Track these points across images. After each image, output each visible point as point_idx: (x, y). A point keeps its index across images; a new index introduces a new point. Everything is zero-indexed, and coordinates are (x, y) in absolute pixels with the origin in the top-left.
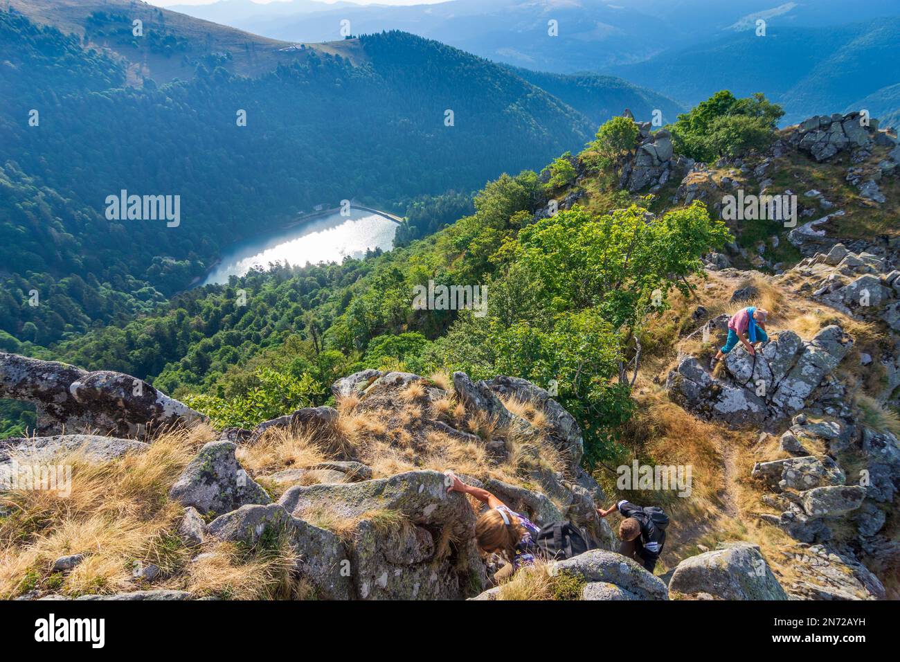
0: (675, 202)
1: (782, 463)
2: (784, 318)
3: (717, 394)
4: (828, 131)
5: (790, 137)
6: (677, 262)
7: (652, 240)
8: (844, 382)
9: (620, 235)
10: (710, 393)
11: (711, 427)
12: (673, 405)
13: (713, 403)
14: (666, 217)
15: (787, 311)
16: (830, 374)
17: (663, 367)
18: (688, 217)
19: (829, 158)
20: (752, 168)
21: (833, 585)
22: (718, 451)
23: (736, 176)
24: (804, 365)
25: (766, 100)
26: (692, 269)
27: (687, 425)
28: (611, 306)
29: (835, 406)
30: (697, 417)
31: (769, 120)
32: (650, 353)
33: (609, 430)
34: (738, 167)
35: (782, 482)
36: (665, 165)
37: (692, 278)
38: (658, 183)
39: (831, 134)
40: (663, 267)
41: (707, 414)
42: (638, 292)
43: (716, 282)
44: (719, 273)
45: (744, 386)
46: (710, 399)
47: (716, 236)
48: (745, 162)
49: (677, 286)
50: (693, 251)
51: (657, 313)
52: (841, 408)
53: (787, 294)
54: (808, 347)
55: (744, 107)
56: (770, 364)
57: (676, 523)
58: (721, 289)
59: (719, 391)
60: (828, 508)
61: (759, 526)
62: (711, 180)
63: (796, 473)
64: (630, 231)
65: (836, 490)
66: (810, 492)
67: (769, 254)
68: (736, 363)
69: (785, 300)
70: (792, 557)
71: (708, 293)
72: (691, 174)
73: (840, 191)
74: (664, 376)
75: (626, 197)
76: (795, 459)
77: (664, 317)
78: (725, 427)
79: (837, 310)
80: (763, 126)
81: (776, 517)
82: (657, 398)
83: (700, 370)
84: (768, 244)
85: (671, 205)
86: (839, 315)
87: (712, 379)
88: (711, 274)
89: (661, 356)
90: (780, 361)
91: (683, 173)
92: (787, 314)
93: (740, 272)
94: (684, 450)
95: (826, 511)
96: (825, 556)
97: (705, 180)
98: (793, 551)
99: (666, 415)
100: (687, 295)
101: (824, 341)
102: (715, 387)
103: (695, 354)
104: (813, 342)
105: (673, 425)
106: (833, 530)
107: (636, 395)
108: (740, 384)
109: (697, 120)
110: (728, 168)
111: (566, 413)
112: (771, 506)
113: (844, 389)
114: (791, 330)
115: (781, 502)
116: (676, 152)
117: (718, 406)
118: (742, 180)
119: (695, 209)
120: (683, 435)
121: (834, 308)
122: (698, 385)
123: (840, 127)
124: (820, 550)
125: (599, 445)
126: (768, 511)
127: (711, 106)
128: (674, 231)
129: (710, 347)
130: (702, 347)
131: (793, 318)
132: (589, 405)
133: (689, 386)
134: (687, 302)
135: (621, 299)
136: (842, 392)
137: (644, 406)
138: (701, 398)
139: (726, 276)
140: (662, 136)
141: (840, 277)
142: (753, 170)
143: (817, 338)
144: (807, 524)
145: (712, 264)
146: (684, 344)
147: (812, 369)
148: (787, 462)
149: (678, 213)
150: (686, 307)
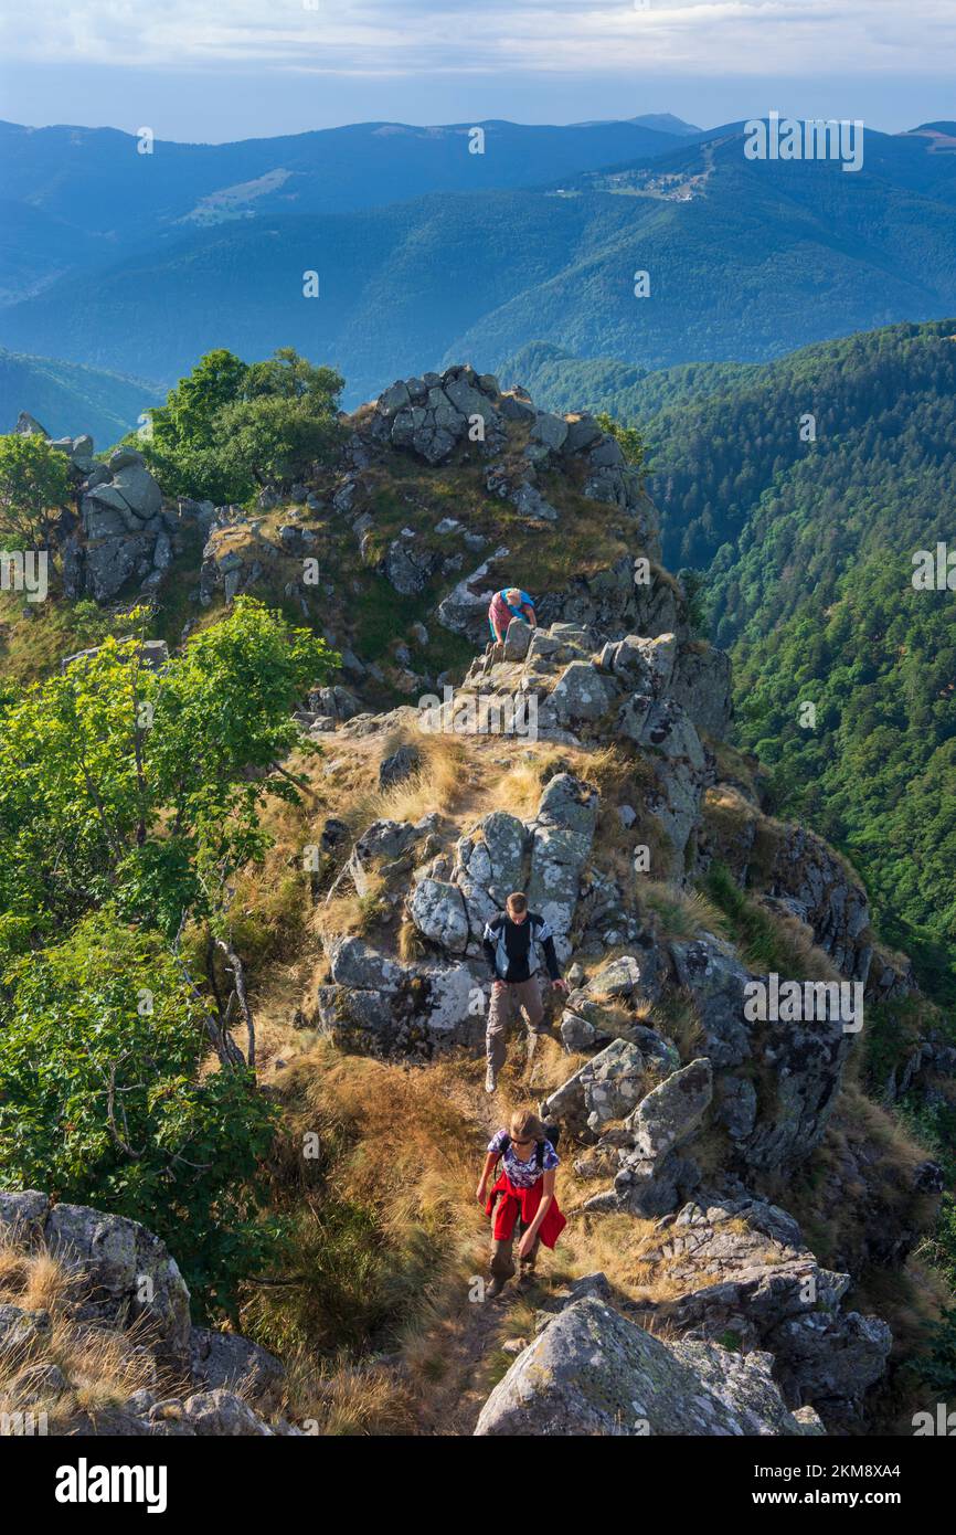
0: (206, 600)
1: (577, 1079)
2: (481, 789)
3: (420, 997)
4: (428, 406)
5: (370, 426)
6: (249, 740)
7: (180, 707)
8: (612, 874)
9: (103, 716)
10: (410, 1000)
11: (438, 1071)
12: (350, 1059)
13: (423, 1018)
14: (193, 648)
15: (481, 774)
16: (587, 869)
17: (302, 985)
18: (235, 638)
19: (448, 455)
20: (328, 499)
21: (733, 1268)
22: (468, 1115)
23: (304, 520)
24: (543, 869)
25: (303, 361)
26: (286, 744)
27: (394, 1091)
28: (144, 891)
29: (617, 925)
30: (405, 1063)
31: (322, 397)
32: (267, 962)
33: (236, 1196)
34: (302, 501)
35: (592, 1119)
36: (154, 525)
37: (293, 762)
38: (154, 568)
39: (434, 410)
40: (224, 758)
41: (420, 1048)
42: (192, 834)
43: (343, 754)
44: (342, 731)
45: (464, 957)
46: (416, 1012)
47: (304, 661)
48: (311, 489)
49: (269, 790)
50: (275, 704)
51: (251, 863)
52: (625, 924)
53: (469, 741)
54: (538, 832)
55: (268, 379)
56: (491, 891)
57: (448, 1324)
58: (358, 766)
59: (426, 986)
60: (673, 1128)
61: (589, 1230)
62: (260, 538)
63: (605, 1088)
64: (123, 700)
65: (670, 1087)
66: (638, 1114)
67: (420, 661)
68: (434, 915)
69: (470, 754)
70: (658, 1257)
71: (337, 783)
72: (216, 534)
73: (487, 513)
74: (311, 1003)
75: (93, 617)
76: (594, 1060)
77: (269, 866)
78: (463, 1057)
79: (555, 742)
80: (316, 413)
81: (608, 1193)
82: (315, 1060)
83: (375, 959)
84: (412, 641)
85: (200, 609)
86: (562, 750)
87: (404, 967)
88: (327, 740)
89: (294, 957)
90: (505, 878)
91: (199, 536)
92: (483, 779)
93: (380, 719)
94: (407, 1148)
95: (672, 1135)
96: (702, 1220)
97: (247, 541)
98: (655, 1244)
99: (346, 1090)
100: (296, 800)
101: (556, 811)
102: (415, 983)
103: (353, 929)
104: (541, 819)
105: (367, 1106)
106: (698, 1160)
107: (269, 1077)
108: (456, 955)
109: (185, 416)
110: (284, 506)
111: (110, 1219)
112: (594, 1176)
113: (617, 886)
114: (498, 810)
115: (604, 1158)
116: (166, 491)
117: (436, 1021)
118: (318, 525)
119: (243, 616)
120: (396, 1117)
121: (550, 740)
122: (383, 994)
123: (442, 395)
124: (691, 1214)
125: (227, 1246)
126: (592, 1191)
127: (204, 384)
128: (218, 675)
129: (375, 902)
130: (362, 907)
131: (495, 783)
132: (168, 1159)
133: (365, 1003)
134: (304, 815)
135: (158, 865)
136: (616, 892)
137: (294, 1093)
138: (399, 1018)
139: (355, 735)
140: (126, 463)
141: (536, 680)
142: (330, 501)
143: (545, 809)
144: (656, 1175)
145: (323, 719)
146: (325, 914)
147: (558, 871)
148: (585, 1073)
149: (214, 630)
150: (306, 828)
